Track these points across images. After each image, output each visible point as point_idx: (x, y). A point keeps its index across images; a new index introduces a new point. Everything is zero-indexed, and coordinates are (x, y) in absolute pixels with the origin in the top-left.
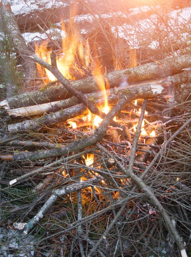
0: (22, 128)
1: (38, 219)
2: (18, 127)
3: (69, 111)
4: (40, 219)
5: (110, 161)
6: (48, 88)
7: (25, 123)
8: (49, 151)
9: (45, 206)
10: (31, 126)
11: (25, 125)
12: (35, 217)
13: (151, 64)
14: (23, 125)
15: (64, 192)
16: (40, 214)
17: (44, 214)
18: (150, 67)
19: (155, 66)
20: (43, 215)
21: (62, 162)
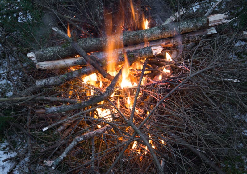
0: (48, 84)
1: (62, 158)
2: (45, 83)
3: (85, 71)
4: (64, 158)
5: (115, 116)
6: (69, 45)
7: (50, 80)
8: (72, 106)
9: (68, 149)
10: (55, 82)
11: (50, 81)
12: (60, 157)
13: (157, 28)
14: (49, 81)
15: (83, 139)
16: (64, 154)
17: (67, 154)
18: (155, 31)
19: (159, 31)
20: (66, 156)
21: (81, 114)
